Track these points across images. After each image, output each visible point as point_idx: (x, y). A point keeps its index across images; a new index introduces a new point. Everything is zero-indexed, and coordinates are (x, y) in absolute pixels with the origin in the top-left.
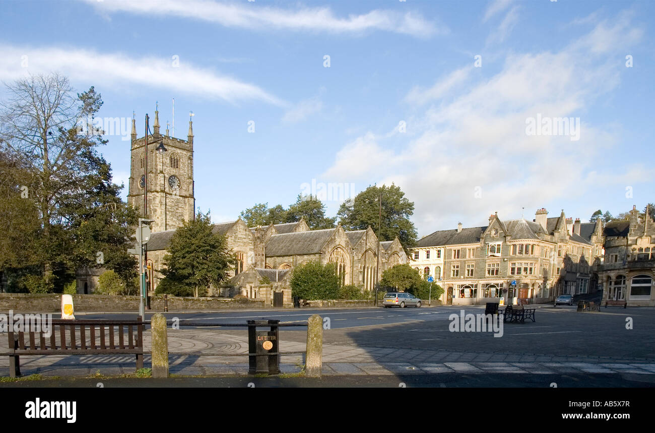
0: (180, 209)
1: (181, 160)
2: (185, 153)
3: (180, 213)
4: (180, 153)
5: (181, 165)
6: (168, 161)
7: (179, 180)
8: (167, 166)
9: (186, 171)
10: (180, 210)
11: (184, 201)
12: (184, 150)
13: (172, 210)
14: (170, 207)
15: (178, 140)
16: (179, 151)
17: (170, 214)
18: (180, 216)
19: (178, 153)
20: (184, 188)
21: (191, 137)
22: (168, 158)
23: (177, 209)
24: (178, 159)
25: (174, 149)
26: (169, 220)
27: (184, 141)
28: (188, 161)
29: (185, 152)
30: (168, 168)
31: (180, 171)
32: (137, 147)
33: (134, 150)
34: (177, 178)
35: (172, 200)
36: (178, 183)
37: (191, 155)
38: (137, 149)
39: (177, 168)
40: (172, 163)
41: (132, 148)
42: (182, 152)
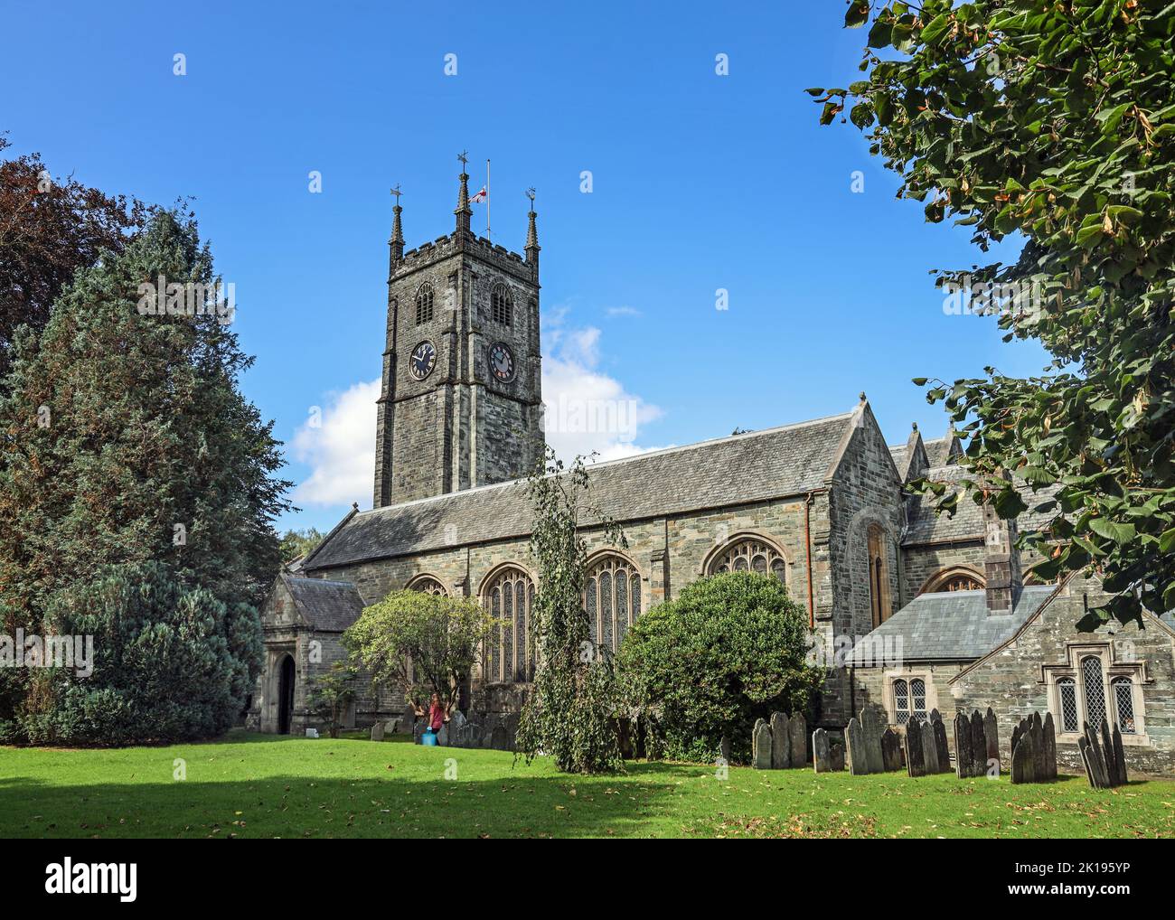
0: (513, 434)
1: (515, 306)
2: (523, 288)
3: (514, 445)
4: (514, 287)
5: (516, 319)
6: (488, 305)
7: (511, 358)
8: (487, 317)
9: (525, 335)
11: (524, 413)
12: (522, 279)
15: (509, 254)
16: (510, 282)
18: (513, 452)
19: (508, 287)
20: (521, 380)
21: (535, 250)
22: (488, 295)
23: (508, 435)
24: (510, 301)
25: (501, 274)
27: (520, 258)
28: (529, 309)
29: (522, 286)
30: (490, 323)
31: (512, 334)
32: (408, 271)
33: (400, 281)
34: (507, 351)
35: (498, 409)
36: (509, 365)
37: (534, 296)
38: (407, 278)
39: (508, 324)
40: (496, 311)
41: (393, 277)
42: (516, 285)
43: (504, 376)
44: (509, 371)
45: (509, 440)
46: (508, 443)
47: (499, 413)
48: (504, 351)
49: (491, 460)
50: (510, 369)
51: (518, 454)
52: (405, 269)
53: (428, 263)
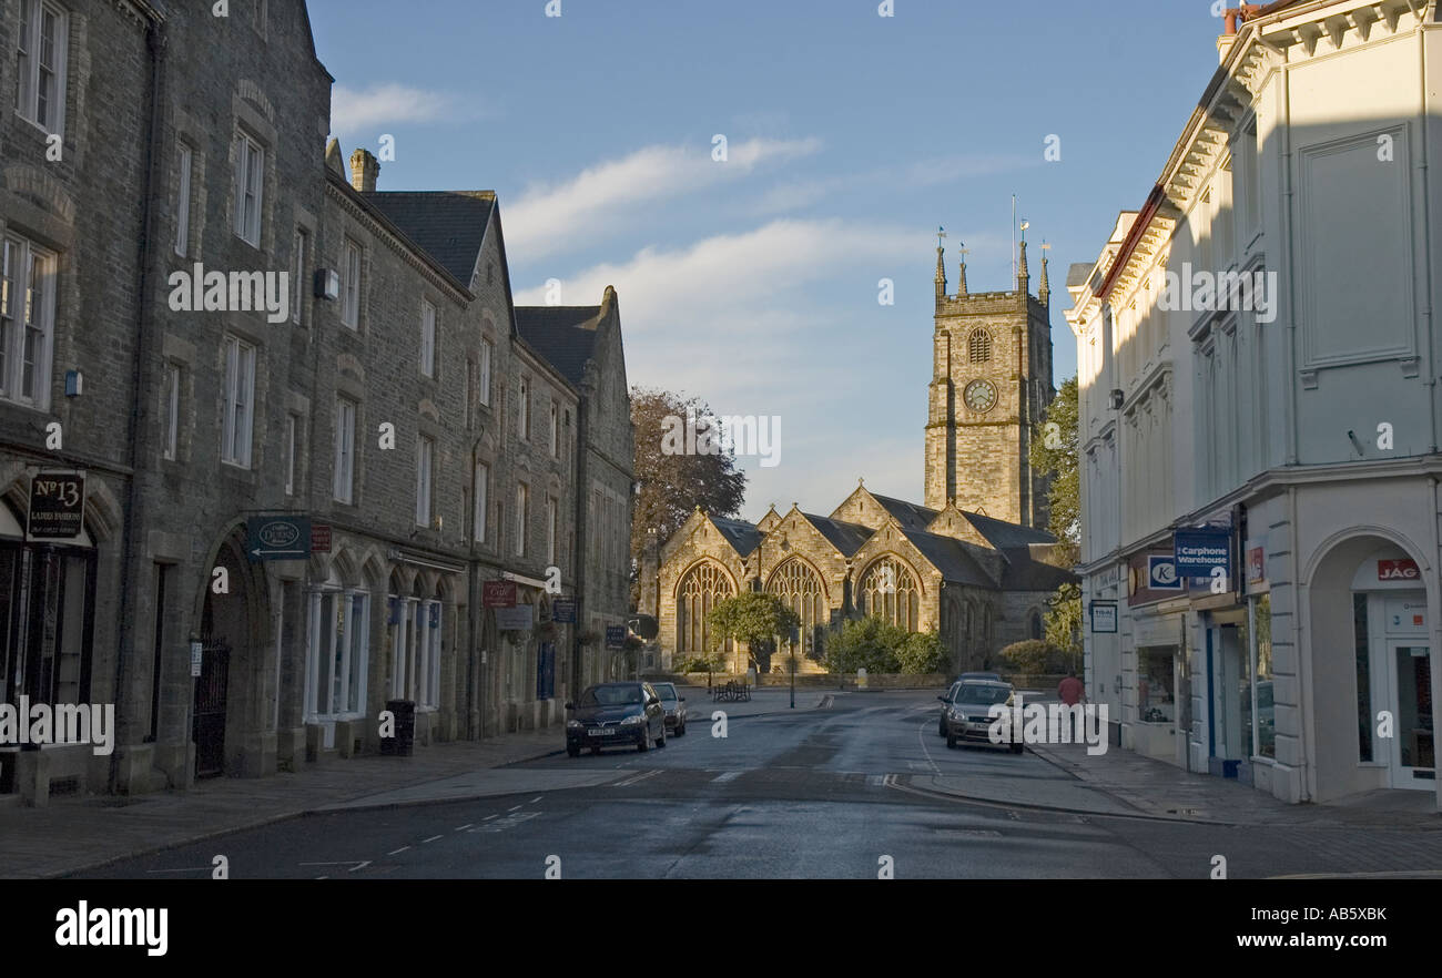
0: (991, 455)
1: (996, 341)
2: (1006, 321)
4: (994, 324)
5: (997, 352)
6: (964, 350)
8: (961, 364)
9: (1009, 363)
10: (992, 458)
12: (1004, 313)
13: (973, 461)
15: (990, 295)
16: (989, 321)
17: (967, 471)
18: (990, 471)
19: (987, 327)
20: (1003, 404)
22: (964, 344)
23: (984, 457)
24: (989, 339)
25: (978, 319)
26: (963, 486)
27: (1004, 294)
28: (1012, 338)
30: (965, 367)
31: (992, 367)
34: (986, 384)
36: (990, 395)
37: (1018, 325)
39: (986, 360)
40: (972, 353)
42: (997, 322)
44: (988, 401)
45: (985, 461)
48: (983, 385)
50: (990, 399)
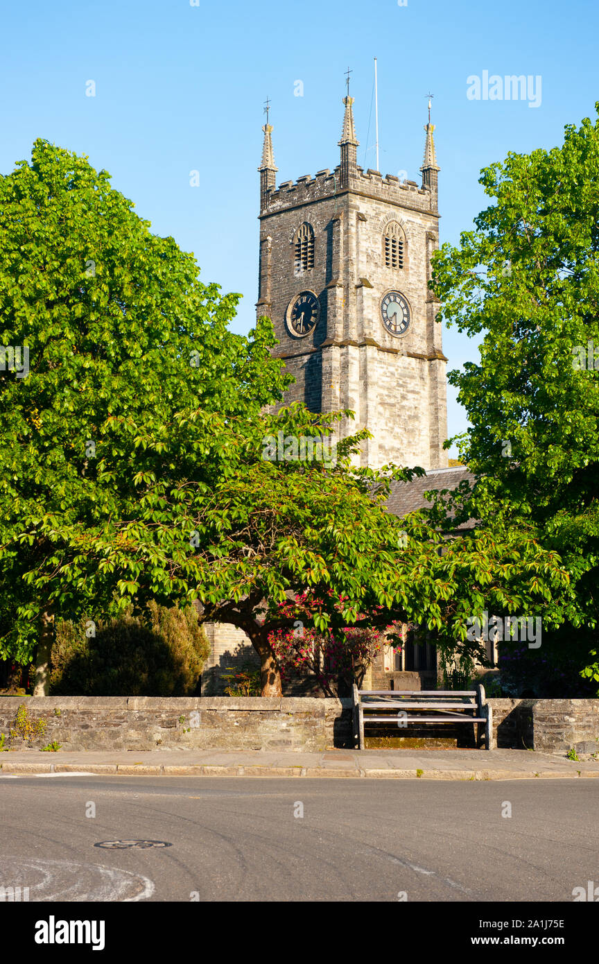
0: (410, 396)
1: (410, 244)
2: (419, 221)
3: (410, 408)
4: (409, 222)
5: (411, 260)
6: (379, 248)
7: (406, 307)
8: (377, 264)
9: (424, 278)
10: (411, 400)
12: (417, 210)
13: (392, 401)
14: (386, 392)
16: (403, 216)
18: (410, 417)
19: (401, 223)
20: (418, 331)
21: (433, 172)
22: (379, 238)
23: (403, 397)
24: (403, 241)
25: (392, 209)
28: (427, 244)
29: (418, 219)
30: (381, 270)
31: (407, 279)
32: (284, 206)
33: (274, 218)
34: (402, 299)
35: (392, 369)
36: (404, 315)
37: (432, 228)
38: (282, 215)
39: (401, 267)
40: (387, 254)
41: (265, 212)
42: (411, 219)
43: (398, 329)
44: (404, 322)
45: (405, 403)
46: (403, 407)
47: (393, 374)
48: (398, 300)
49: (385, 428)
50: (406, 319)
51: (416, 417)
52: (278, 204)
53: (307, 200)
